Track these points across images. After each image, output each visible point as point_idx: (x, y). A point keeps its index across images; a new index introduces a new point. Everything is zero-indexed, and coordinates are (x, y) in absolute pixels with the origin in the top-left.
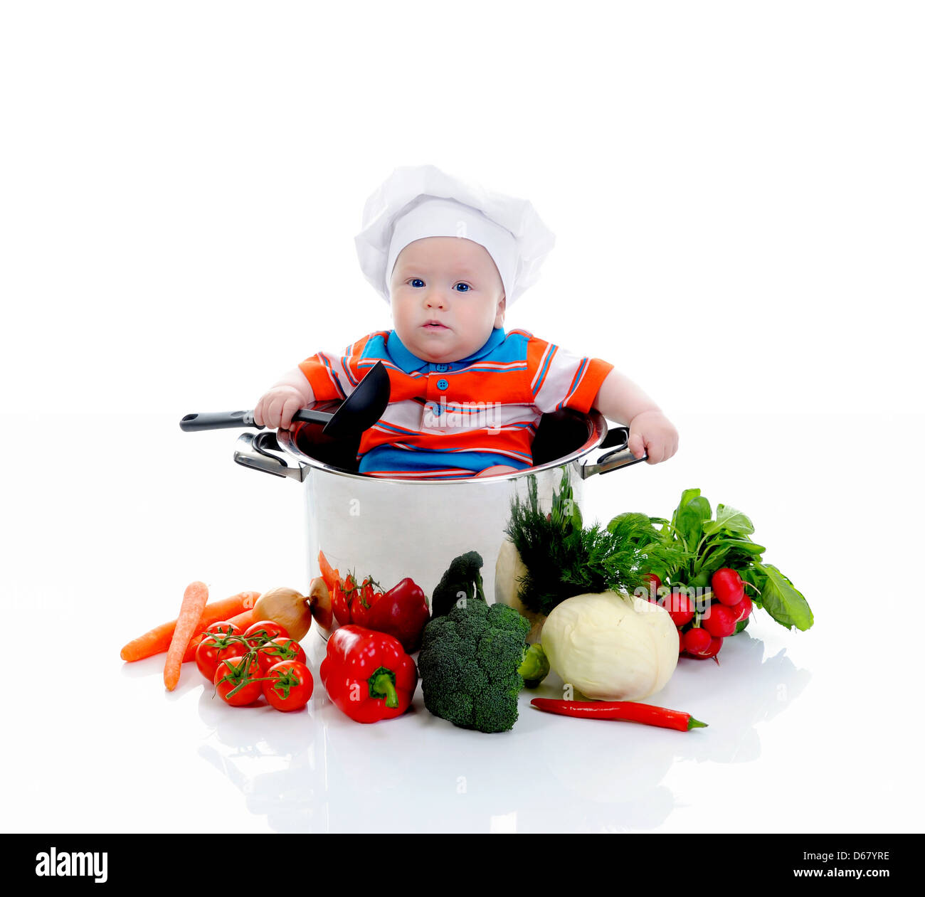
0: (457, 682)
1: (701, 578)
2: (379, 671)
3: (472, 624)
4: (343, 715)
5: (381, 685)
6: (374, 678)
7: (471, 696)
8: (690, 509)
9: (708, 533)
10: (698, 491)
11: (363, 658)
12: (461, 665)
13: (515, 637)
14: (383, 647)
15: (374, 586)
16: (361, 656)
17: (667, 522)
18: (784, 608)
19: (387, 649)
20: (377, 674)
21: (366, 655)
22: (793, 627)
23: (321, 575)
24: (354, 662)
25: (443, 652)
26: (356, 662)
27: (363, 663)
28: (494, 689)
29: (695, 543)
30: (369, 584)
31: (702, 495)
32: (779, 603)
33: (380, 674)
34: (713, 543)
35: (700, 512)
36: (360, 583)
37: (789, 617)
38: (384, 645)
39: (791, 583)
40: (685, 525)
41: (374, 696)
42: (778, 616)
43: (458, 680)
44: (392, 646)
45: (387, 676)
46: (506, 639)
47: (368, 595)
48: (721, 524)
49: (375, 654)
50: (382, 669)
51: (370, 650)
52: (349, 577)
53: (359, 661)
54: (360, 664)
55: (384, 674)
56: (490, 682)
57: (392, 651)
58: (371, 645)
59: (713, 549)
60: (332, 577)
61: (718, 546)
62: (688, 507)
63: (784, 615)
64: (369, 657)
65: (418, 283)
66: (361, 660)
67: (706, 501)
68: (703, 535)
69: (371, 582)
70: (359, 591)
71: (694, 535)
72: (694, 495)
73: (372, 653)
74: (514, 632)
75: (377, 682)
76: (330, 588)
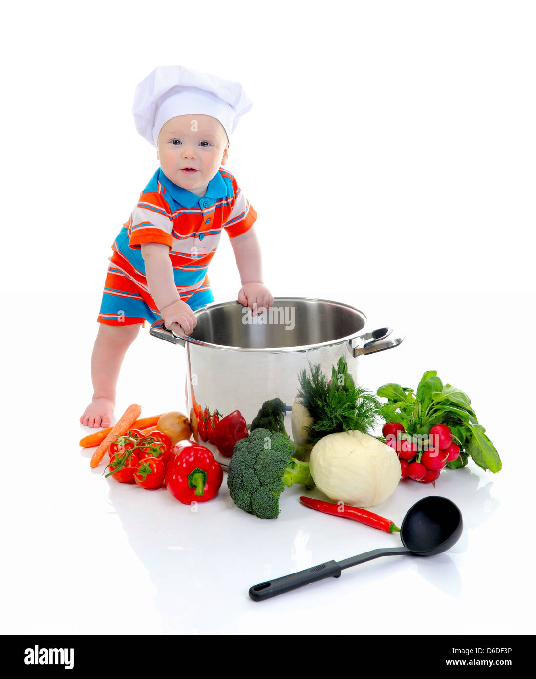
0: (240, 482)
1: (425, 429)
2: (196, 471)
3: (256, 445)
4: (174, 498)
5: (196, 480)
6: (192, 475)
7: (250, 493)
8: (427, 384)
9: (436, 400)
10: (435, 372)
11: (185, 462)
12: (244, 471)
13: (281, 457)
14: (199, 455)
15: (219, 416)
16: (184, 461)
17: (412, 391)
18: (482, 456)
19: (202, 456)
20: (194, 473)
21: (187, 461)
22: (487, 470)
23: (193, 408)
24: (179, 463)
25: (236, 461)
26: (180, 464)
27: (184, 465)
28: (263, 490)
29: (426, 406)
30: (217, 414)
31: (438, 375)
32: (479, 452)
33: (196, 473)
34: (436, 407)
35: (433, 386)
36: (212, 414)
37: (485, 462)
38: (200, 454)
39: (489, 440)
40: (423, 394)
41: (192, 487)
42: (478, 461)
43: (242, 481)
44: (206, 456)
45: (201, 474)
46: (273, 457)
47: (216, 422)
48: (445, 396)
49: (194, 459)
50: (198, 470)
51: (190, 457)
52: (206, 409)
53: (182, 463)
54: (182, 466)
55: (199, 473)
56: (261, 485)
57: (205, 458)
58: (192, 454)
59: (436, 411)
60: (198, 409)
61: (440, 409)
62: (426, 383)
63: (482, 461)
64: (189, 461)
65: (176, 142)
66: (183, 463)
67: (439, 379)
68: (433, 401)
69: (218, 413)
70: (211, 418)
71: (427, 401)
72: (432, 375)
73: (192, 459)
74: (282, 453)
75: (194, 478)
76: (197, 416)
